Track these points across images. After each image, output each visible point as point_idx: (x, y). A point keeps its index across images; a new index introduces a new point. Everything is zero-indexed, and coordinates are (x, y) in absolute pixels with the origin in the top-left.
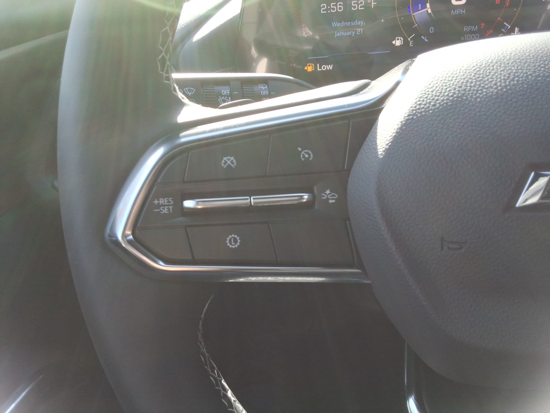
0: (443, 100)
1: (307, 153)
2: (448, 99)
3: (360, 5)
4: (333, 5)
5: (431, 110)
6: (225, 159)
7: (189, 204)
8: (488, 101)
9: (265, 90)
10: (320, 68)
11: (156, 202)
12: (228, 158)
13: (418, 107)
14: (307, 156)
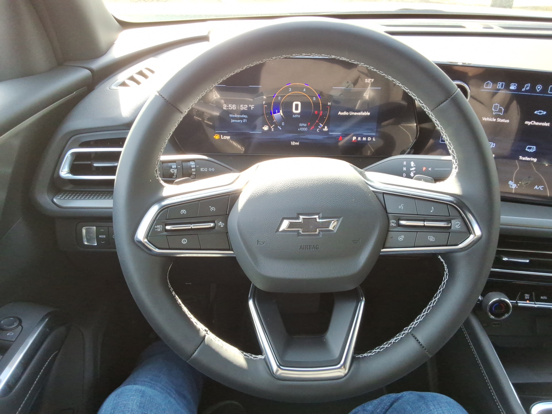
0: (261, 193)
1: (213, 208)
2: (262, 193)
3: (245, 108)
4: (230, 106)
5: (256, 196)
6: (182, 211)
7: (168, 227)
8: (274, 195)
9: (194, 165)
10: (223, 137)
11: (156, 227)
12: (183, 210)
13: (253, 194)
14: (213, 209)
